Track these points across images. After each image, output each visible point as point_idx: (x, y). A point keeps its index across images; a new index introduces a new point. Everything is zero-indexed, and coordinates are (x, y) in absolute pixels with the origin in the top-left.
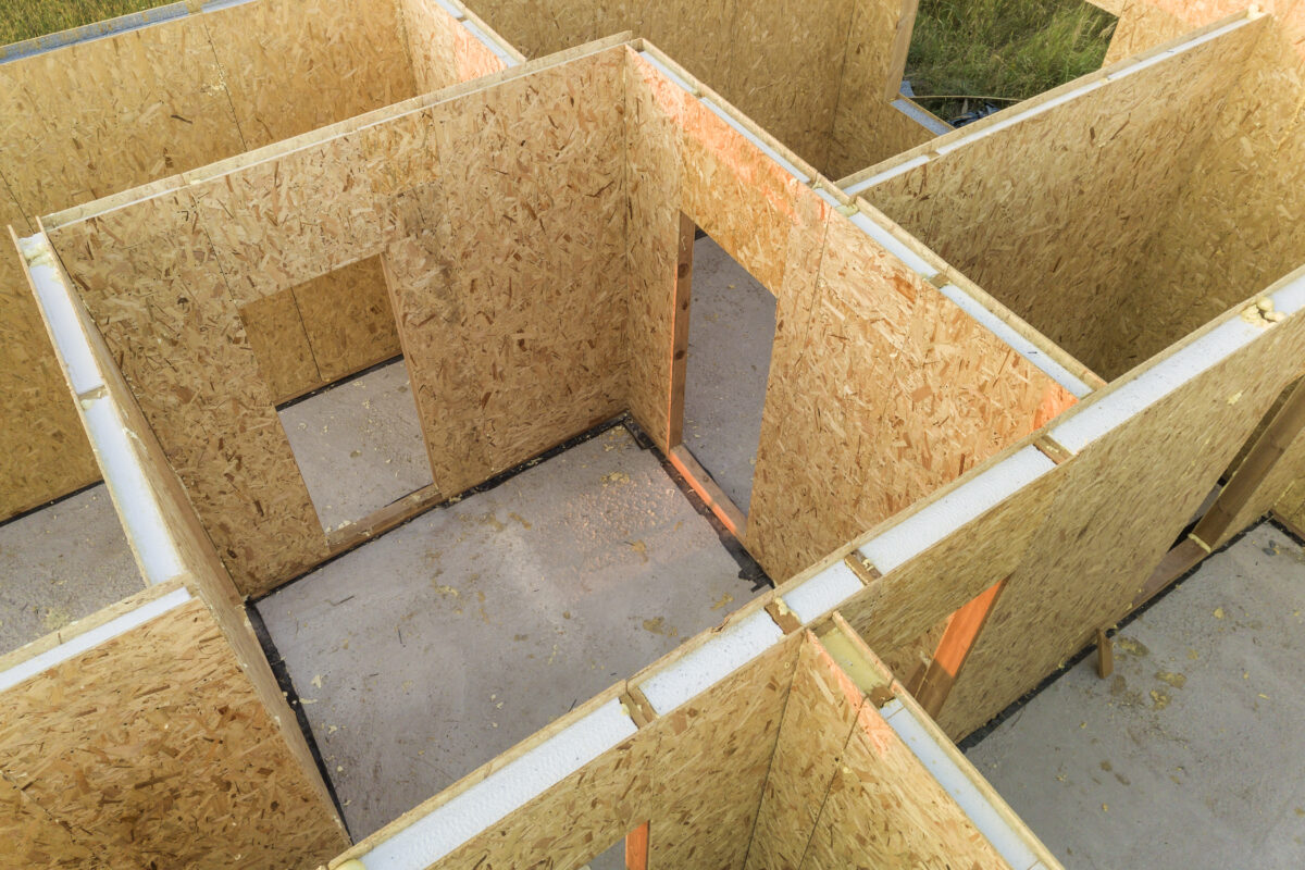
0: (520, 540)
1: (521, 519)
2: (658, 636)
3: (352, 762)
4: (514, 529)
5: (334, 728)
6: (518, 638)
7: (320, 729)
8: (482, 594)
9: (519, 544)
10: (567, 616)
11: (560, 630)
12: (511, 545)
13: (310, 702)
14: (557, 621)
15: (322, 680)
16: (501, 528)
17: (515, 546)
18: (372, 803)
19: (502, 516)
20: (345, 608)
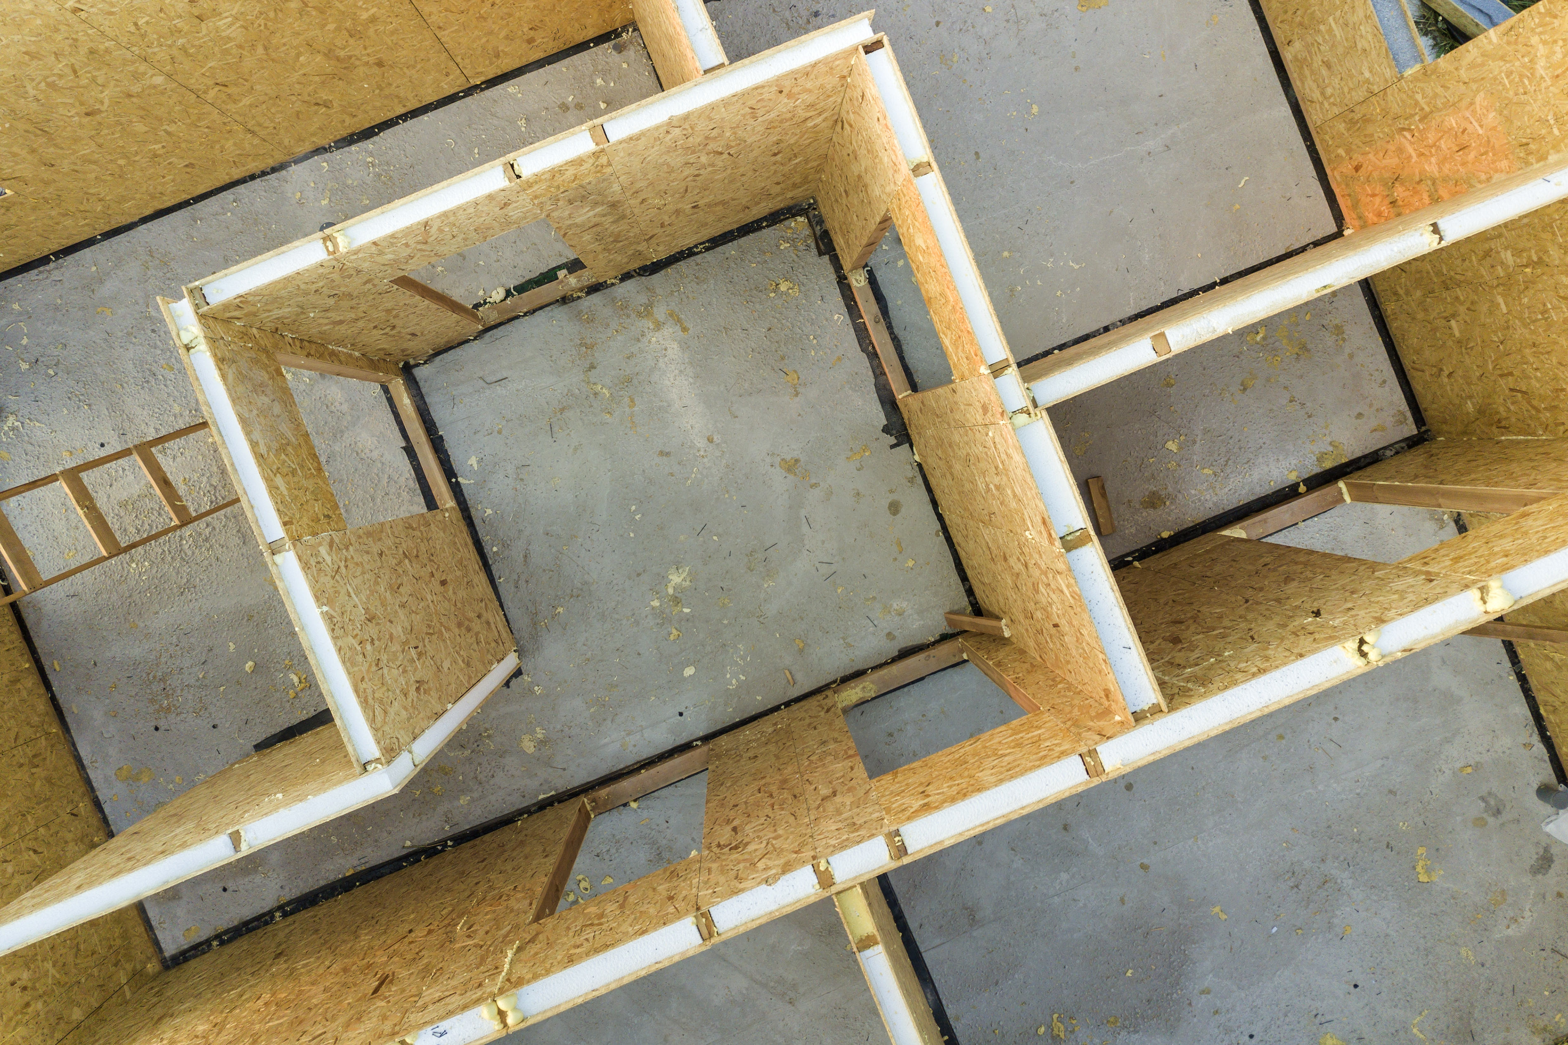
0: (675, 346)
1: (679, 321)
2: (791, 477)
3: (505, 545)
4: (671, 330)
5: (489, 511)
6: (662, 453)
7: (477, 509)
8: (632, 401)
9: (674, 351)
10: (710, 440)
11: (702, 453)
12: (666, 350)
13: (468, 482)
14: (701, 443)
15: (478, 462)
16: (658, 326)
17: (670, 351)
18: (522, 583)
19: (660, 312)
20: (499, 390)
